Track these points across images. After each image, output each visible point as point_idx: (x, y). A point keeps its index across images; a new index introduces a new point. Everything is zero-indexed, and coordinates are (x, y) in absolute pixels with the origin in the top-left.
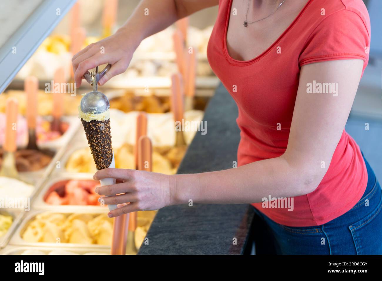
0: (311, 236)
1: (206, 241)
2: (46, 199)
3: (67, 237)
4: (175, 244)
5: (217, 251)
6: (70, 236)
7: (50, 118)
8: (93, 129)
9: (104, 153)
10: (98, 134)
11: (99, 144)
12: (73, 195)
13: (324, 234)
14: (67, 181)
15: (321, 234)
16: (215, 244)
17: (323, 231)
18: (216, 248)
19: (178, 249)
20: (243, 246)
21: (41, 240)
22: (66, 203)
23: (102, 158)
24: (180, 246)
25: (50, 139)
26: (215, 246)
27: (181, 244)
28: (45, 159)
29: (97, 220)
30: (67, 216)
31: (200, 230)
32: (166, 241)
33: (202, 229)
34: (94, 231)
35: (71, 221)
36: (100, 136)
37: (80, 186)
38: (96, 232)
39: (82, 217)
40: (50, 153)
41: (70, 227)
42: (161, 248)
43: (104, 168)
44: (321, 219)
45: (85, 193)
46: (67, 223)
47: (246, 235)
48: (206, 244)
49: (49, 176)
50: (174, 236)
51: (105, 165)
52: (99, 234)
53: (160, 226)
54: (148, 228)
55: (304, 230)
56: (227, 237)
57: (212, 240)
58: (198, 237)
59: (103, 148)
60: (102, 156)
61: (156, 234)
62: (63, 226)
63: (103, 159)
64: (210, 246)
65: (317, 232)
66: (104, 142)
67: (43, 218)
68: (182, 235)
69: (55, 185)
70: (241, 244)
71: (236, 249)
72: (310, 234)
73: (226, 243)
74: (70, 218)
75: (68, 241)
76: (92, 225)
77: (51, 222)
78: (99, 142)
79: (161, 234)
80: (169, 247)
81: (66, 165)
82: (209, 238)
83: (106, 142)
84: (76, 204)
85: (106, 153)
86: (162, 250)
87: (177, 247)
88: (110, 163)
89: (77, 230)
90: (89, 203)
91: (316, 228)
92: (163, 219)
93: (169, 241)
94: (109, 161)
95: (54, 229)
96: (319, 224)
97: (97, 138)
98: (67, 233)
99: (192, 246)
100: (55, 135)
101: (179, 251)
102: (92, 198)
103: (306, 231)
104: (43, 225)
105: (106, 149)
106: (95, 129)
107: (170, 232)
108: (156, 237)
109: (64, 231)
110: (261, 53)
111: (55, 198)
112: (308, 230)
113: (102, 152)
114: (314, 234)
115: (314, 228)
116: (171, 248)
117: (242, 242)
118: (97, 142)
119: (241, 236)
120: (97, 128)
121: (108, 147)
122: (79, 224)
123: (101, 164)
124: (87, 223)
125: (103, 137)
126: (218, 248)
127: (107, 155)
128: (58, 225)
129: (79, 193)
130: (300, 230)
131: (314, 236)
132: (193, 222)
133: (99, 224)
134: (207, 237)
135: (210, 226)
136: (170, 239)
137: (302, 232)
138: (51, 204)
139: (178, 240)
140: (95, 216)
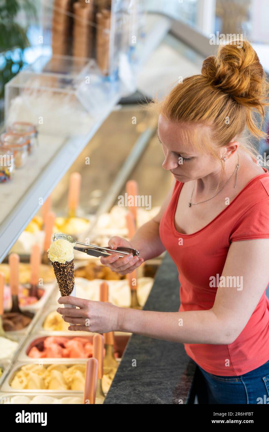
0: (232, 384)
1: (159, 386)
2: (28, 353)
3: (46, 384)
4: (135, 390)
5: (169, 395)
6: (49, 383)
7: (28, 286)
8: (57, 267)
9: (66, 285)
10: (61, 271)
11: (62, 279)
12: (50, 349)
13: (243, 383)
14: (45, 338)
15: (240, 383)
16: (167, 389)
17: (242, 380)
18: (168, 392)
19: (137, 394)
20: (189, 390)
21: (26, 387)
22: (45, 356)
23: (64, 288)
24: (139, 391)
25: (29, 303)
26: (167, 391)
27: (140, 390)
28: (26, 320)
29: (70, 369)
30: (46, 367)
31: (155, 378)
32: (127, 387)
33: (156, 377)
34: (68, 379)
35: (50, 371)
36: (63, 273)
37: (55, 342)
38: (70, 380)
39: (58, 368)
40: (30, 315)
41: (49, 376)
42: (124, 393)
43: (65, 296)
44: (240, 370)
45: (60, 348)
46: (46, 373)
47: (192, 381)
48: (160, 389)
49: (30, 333)
50: (134, 383)
51: (66, 293)
52: (73, 381)
53: (122, 375)
54: (113, 376)
55: (226, 379)
56: (176, 383)
57: (164, 385)
58: (153, 384)
59: (65, 282)
60: (64, 287)
61: (119, 382)
62: (43, 376)
63: (65, 290)
64: (163, 391)
65: (237, 381)
66: (66, 278)
67: (27, 369)
68: (141, 382)
69: (36, 341)
70: (188, 388)
71: (184, 392)
72: (231, 383)
73: (176, 388)
74: (49, 368)
75: (47, 388)
76: (67, 374)
77: (34, 372)
78: (61, 277)
79: (124, 382)
80: (130, 392)
81: (43, 325)
82: (162, 384)
83: (67, 278)
84: (53, 356)
85: (67, 286)
86: (125, 395)
87: (137, 392)
88: (71, 293)
89: (55, 378)
90: (63, 356)
91: (236, 378)
92: (124, 369)
93: (130, 388)
94: (70, 291)
95: (37, 378)
96: (238, 374)
97: (60, 275)
98: (46, 381)
99: (149, 391)
100: (33, 299)
101: (138, 395)
102: (65, 351)
103: (228, 380)
104: (27, 375)
105: (67, 283)
106: (58, 268)
107: (131, 380)
108: (119, 384)
109: (44, 379)
110: (201, 228)
111: (35, 352)
112: (230, 379)
113: (64, 285)
114: (235, 383)
115: (234, 378)
116: (132, 393)
117: (189, 386)
118: (60, 277)
119: (187, 382)
120: (60, 267)
121: (69, 281)
122: (56, 373)
123: (64, 293)
124: (62, 372)
125: (65, 274)
126: (170, 392)
127: (68, 287)
128: (39, 374)
129: (55, 348)
130: (223, 379)
131: (234, 384)
132: (149, 371)
133: (72, 373)
134: (160, 384)
135: (162, 374)
136: (131, 386)
137: (225, 380)
138: (32, 357)
139: (138, 386)
140: (68, 367)
